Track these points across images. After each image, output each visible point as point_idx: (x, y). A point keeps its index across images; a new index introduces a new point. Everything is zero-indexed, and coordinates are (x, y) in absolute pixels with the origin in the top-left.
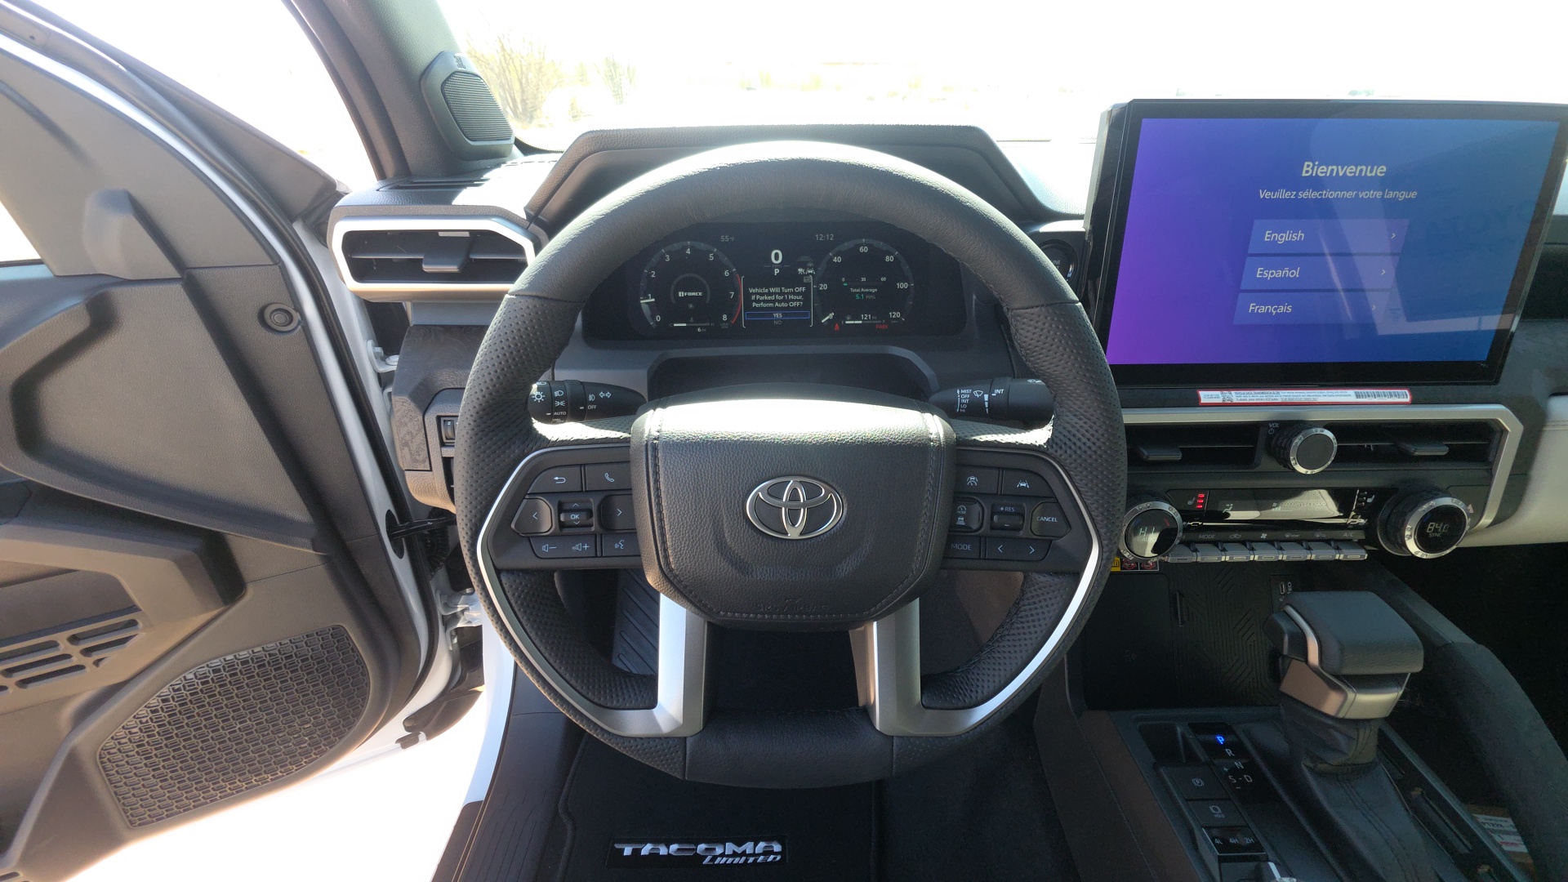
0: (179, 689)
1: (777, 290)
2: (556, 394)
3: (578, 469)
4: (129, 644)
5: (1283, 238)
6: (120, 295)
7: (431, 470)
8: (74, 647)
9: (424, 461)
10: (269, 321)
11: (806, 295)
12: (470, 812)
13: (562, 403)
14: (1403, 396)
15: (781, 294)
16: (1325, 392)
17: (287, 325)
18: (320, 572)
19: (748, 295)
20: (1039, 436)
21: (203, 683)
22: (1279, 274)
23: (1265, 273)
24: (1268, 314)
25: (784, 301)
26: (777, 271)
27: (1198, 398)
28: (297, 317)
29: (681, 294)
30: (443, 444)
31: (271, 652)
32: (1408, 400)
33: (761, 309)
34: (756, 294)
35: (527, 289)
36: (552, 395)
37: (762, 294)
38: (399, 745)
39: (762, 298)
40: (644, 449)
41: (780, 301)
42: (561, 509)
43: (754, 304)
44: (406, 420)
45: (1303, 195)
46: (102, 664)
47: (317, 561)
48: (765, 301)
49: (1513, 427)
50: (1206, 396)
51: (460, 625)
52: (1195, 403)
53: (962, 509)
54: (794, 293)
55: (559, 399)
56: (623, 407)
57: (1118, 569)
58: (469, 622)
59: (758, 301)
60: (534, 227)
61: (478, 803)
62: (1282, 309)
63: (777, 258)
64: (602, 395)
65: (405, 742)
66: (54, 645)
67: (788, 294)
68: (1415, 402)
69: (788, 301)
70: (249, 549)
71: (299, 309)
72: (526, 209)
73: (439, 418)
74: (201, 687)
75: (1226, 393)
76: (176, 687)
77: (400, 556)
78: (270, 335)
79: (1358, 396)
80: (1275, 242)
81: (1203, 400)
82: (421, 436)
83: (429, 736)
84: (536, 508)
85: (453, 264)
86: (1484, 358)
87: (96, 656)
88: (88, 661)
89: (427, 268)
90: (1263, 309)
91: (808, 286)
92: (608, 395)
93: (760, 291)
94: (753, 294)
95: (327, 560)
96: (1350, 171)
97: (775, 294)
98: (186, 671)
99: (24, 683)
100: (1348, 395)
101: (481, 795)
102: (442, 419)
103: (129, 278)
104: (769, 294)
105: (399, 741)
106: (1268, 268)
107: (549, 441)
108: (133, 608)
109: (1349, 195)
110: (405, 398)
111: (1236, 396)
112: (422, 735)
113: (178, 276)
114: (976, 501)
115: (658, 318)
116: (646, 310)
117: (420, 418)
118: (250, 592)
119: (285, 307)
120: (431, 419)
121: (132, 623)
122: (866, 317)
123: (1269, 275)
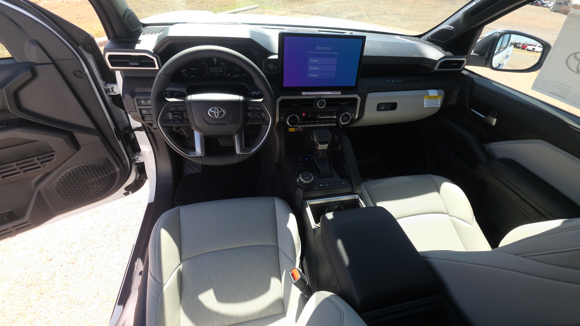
0: (66, 174)
1: (216, 68)
2: (167, 93)
3: (175, 107)
4: (52, 161)
5: (314, 61)
6: (38, 68)
7: (136, 112)
8: (39, 161)
9: (134, 109)
10: (76, 74)
11: (223, 69)
12: (150, 205)
13: (169, 95)
14: (340, 93)
15: (217, 69)
16: (326, 92)
17: (82, 75)
18: (101, 143)
19: (209, 70)
20: (261, 100)
21: (72, 172)
22: (315, 68)
23: (312, 68)
24: (314, 76)
25: (218, 71)
26: (215, 64)
27: (302, 94)
28: (84, 73)
29: (192, 69)
30: (139, 106)
31: (90, 164)
32: (340, 94)
33: (212, 73)
34: (211, 69)
35: (162, 73)
36: (166, 93)
37: (212, 69)
38: (124, 195)
39: (212, 70)
40: (188, 103)
41: (217, 71)
42: (173, 114)
43: (211, 72)
44: (128, 100)
45: (317, 53)
46: (45, 166)
47: (99, 140)
48: (213, 71)
49: (359, 99)
50: (303, 93)
51: (137, 162)
52: (301, 95)
53: (248, 113)
54: (220, 69)
55: (168, 94)
56: (182, 95)
57: (295, 131)
58: (140, 161)
59: (212, 71)
60: (156, 55)
61: (152, 203)
62: (316, 76)
63: (215, 60)
64: (177, 93)
65: (126, 194)
66: (33, 161)
67: (219, 69)
68: (342, 94)
69: (219, 71)
70: (80, 137)
71: (84, 71)
72: (153, 50)
73: (137, 99)
74: (72, 173)
75: (307, 92)
76: (65, 174)
77: (120, 141)
78: (77, 78)
79: (331, 93)
80: (313, 62)
81: (303, 94)
82: (133, 103)
83: (133, 193)
84: (168, 114)
85: (137, 63)
86: (354, 85)
87: (44, 164)
88: (42, 165)
89: (131, 64)
90: (313, 75)
91: (223, 67)
92: (178, 93)
93: (212, 68)
94: (210, 69)
95: (102, 140)
96: (325, 48)
97: (216, 69)
98: (67, 169)
99: (25, 171)
100: (330, 93)
101: (153, 201)
102: (138, 100)
103: (38, 63)
104: (214, 69)
105: (124, 194)
106: (312, 67)
107: (169, 102)
108: (53, 151)
109: (326, 53)
110: (128, 95)
111: (309, 93)
112: (130, 192)
113: (52, 62)
114: (250, 112)
115: (187, 75)
116: (184, 73)
117: (132, 99)
118: (82, 149)
119: (81, 70)
120: (135, 100)
121: (53, 155)
122: (238, 75)
123: (313, 68)
